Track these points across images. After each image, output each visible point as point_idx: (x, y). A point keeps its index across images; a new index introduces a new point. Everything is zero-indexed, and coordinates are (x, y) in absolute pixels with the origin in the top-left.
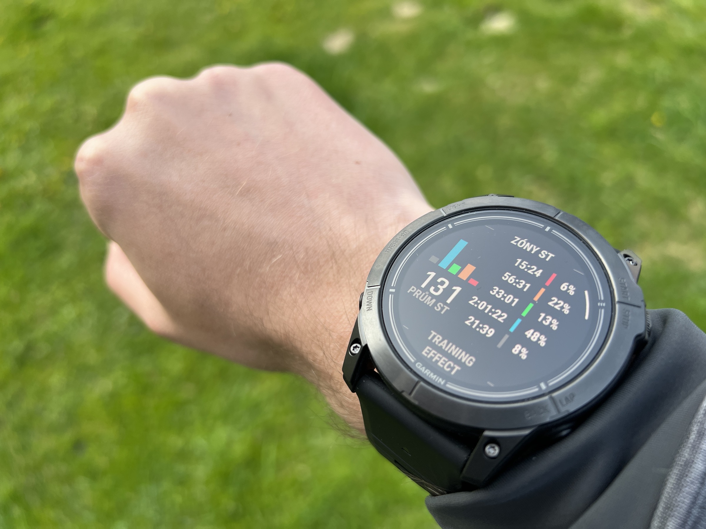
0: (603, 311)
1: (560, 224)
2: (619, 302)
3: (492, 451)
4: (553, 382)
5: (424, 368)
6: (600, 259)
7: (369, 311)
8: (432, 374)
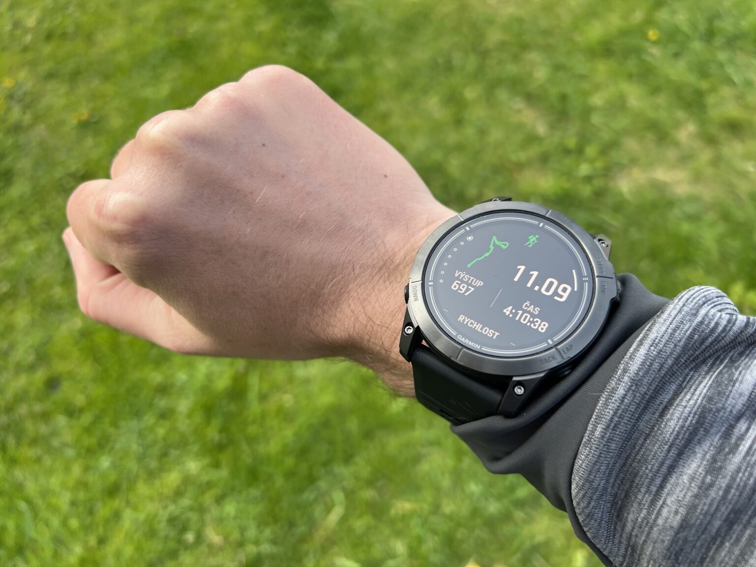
0: (587, 283)
1: (550, 220)
2: (597, 276)
3: (519, 391)
4: (557, 338)
5: (464, 339)
6: (579, 242)
7: (416, 301)
8: (470, 342)
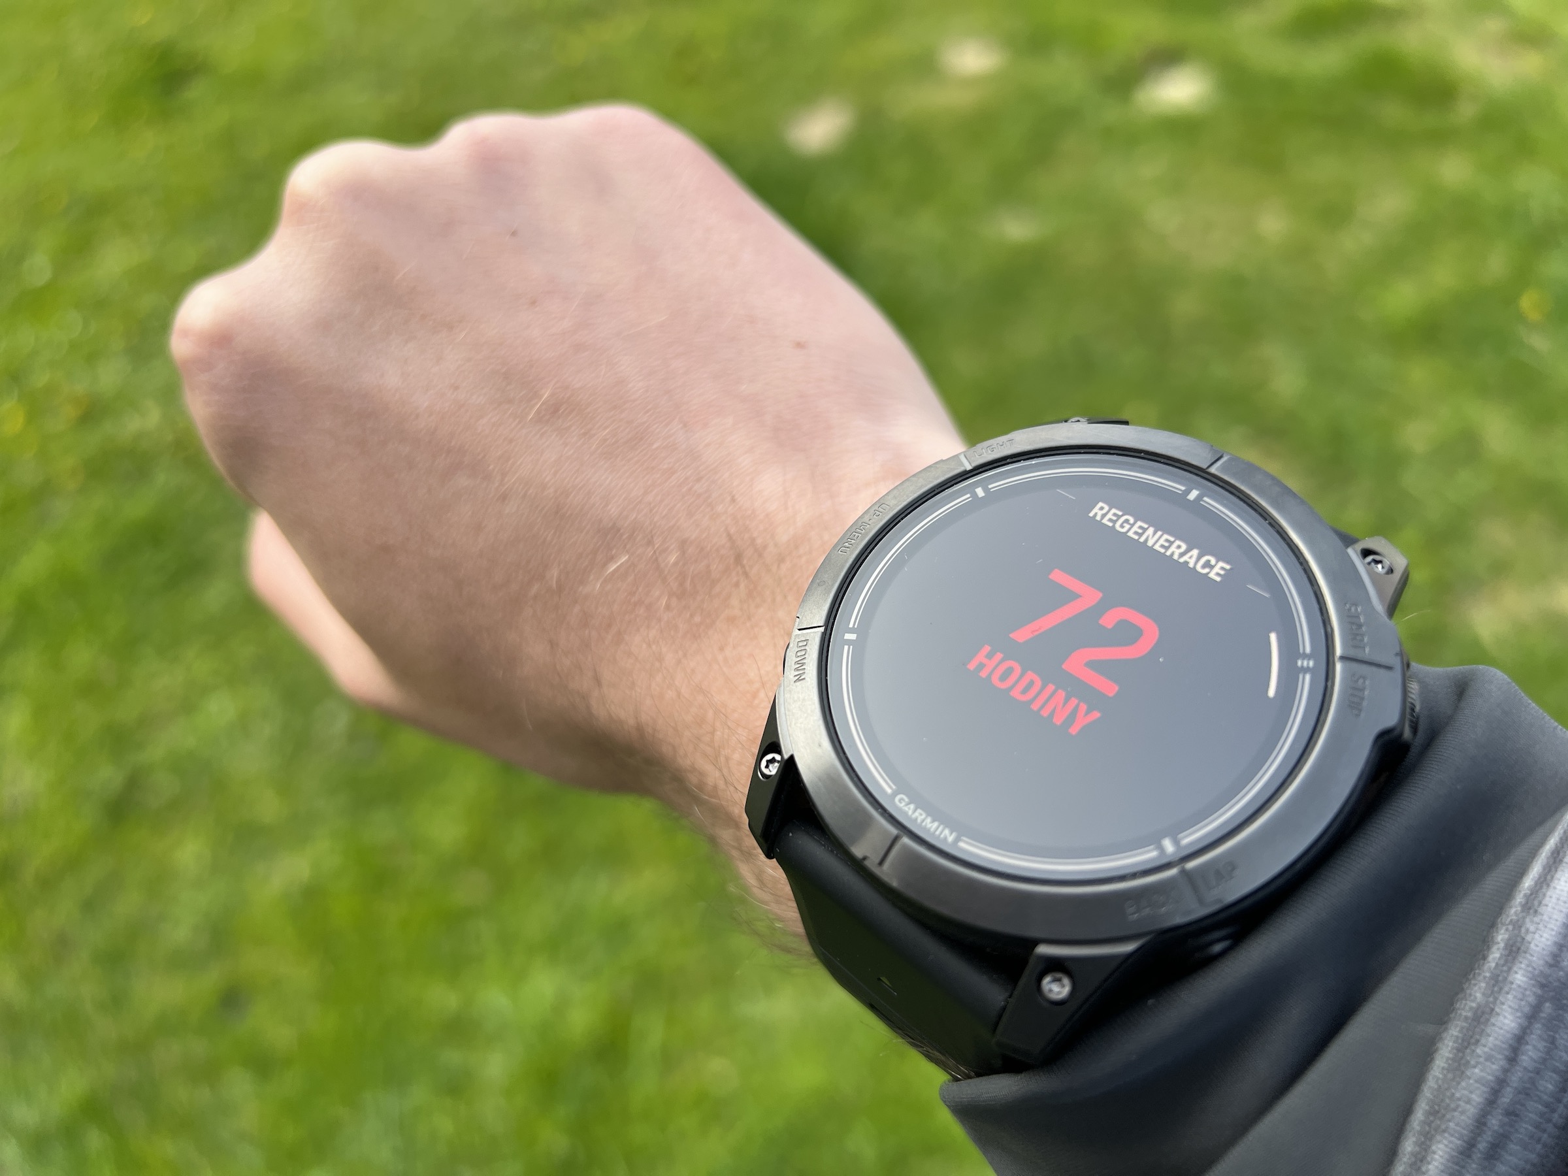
0: (1308, 677)
1: (1221, 484)
2: (1343, 658)
3: (1057, 989)
4: (1192, 837)
5: (912, 806)
6: (1307, 562)
7: (798, 683)
8: (929, 820)
